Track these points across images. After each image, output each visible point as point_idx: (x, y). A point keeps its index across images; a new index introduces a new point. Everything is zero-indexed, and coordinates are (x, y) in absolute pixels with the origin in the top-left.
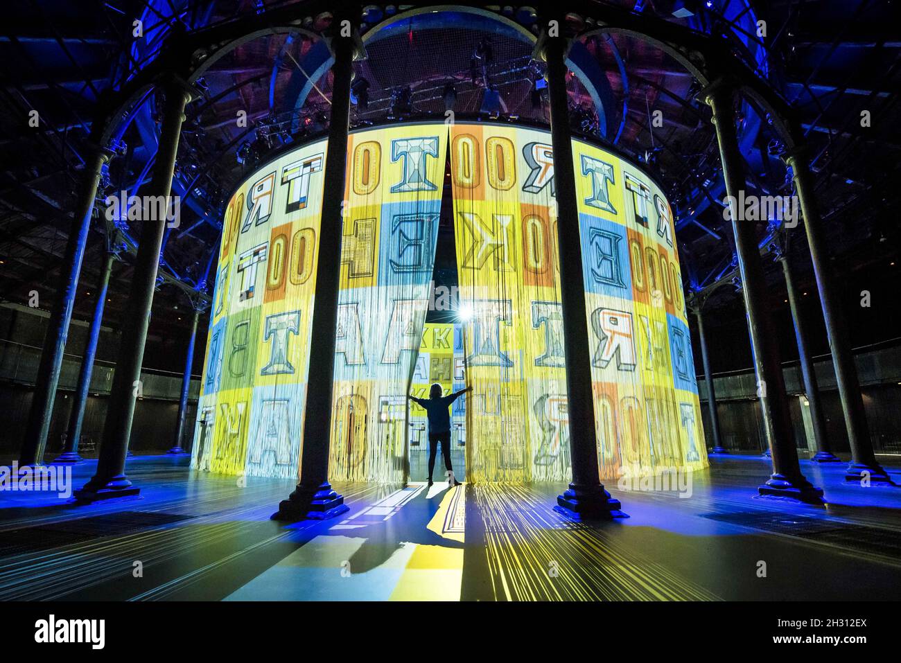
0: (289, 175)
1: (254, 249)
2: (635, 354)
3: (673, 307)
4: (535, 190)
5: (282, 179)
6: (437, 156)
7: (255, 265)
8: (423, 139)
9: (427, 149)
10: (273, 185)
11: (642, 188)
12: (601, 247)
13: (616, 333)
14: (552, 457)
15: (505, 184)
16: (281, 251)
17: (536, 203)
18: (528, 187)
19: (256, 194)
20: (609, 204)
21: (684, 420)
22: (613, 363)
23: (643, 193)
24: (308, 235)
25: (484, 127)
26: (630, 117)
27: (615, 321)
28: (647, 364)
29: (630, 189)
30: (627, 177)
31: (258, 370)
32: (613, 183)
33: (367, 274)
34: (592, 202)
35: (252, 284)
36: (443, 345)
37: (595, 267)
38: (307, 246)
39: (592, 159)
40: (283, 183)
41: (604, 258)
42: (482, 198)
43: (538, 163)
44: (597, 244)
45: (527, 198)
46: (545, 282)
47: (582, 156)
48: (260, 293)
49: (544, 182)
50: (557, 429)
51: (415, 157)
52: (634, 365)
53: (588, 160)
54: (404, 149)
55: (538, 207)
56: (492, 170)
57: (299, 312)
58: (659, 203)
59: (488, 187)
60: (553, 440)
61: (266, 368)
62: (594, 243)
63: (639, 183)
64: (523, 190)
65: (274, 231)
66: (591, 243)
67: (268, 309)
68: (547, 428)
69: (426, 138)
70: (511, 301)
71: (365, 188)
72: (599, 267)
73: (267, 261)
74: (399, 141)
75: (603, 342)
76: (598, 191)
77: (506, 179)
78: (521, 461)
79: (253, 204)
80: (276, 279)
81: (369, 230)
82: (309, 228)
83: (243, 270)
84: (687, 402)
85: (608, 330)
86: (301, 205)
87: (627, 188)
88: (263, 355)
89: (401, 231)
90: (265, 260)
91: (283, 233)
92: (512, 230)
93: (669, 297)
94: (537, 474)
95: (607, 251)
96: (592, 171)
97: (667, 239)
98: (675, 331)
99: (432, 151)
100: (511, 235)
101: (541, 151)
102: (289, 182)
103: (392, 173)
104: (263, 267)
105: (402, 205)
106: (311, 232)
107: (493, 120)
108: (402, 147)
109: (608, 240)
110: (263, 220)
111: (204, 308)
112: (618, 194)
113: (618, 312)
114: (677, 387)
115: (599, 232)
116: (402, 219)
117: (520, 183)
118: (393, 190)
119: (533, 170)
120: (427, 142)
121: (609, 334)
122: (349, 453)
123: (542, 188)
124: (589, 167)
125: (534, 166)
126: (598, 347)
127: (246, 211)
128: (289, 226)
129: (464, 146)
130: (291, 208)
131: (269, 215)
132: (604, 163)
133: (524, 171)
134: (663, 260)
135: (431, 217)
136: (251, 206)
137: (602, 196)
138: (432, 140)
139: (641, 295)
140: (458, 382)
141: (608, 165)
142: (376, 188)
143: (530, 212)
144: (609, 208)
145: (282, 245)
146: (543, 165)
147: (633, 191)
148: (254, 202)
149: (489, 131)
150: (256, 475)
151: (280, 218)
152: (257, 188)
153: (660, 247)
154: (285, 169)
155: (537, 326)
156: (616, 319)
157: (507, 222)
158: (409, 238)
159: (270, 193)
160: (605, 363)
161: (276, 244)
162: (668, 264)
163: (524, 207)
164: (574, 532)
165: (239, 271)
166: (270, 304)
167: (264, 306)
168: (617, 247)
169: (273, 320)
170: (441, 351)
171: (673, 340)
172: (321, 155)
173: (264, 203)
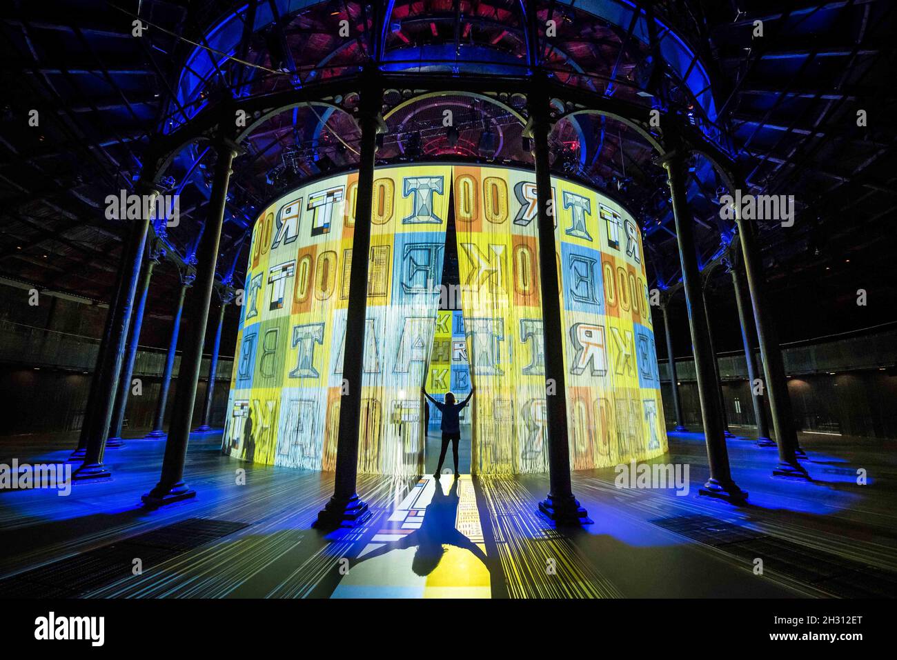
0: (315, 203)
1: (283, 265)
2: (606, 360)
3: (640, 317)
4: (524, 223)
5: (308, 205)
6: (442, 193)
7: (283, 280)
8: (431, 178)
9: (434, 187)
10: (300, 210)
11: (615, 216)
12: (579, 270)
13: (591, 344)
14: (536, 452)
15: (499, 218)
16: (307, 269)
17: (525, 234)
18: (519, 220)
19: (284, 215)
20: (586, 232)
21: (647, 415)
22: (588, 370)
23: (615, 220)
24: (331, 257)
25: (482, 168)
26: (607, 140)
27: (589, 334)
28: (616, 368)
29: (604, 218)
30: (602, 208)
31: (286, 374)
32: (590, 214)
33: (382, 294)
34: (572, 232)
35: (281, 296)
36: (443, 330)
37: (573, 288)
38: (330, 266)
39: (573, 194)
40: (308, 209)
41: (581, 280)
42: (480, 230)
43: (527, 199)
44: (575, 268)
45: (518, 230)
46: (531, 302)
47: (564, 192)
48: (288, 304)
49: (531, 216)
50: (541, 429)
51: (424, 193)
52: (605, 371)
53: (569, 196)
54: (414, 186)
55: (527, 237)
56: (488, 206)
57: (323, 324)
58: (629, 227)
59: (485, 222)
60: (537, 438)
61: (294, 372)
62: (573, 267)
63: (611, 211)
64: (514, 223)
65: (301, 250)
66: (571, 267)
67: (295, 320)
68: (532, 428)
69: (433, 178)
70: (503, 319)
71: (381, 219)
72: (577, 288)
73: (295, 277)
74: (410, 179)
75: (579, 352)
76: (576, 221)
77: (500, 214)
78: (510, 456)
79: (282, 224)
80: (302, 294)
81: (383, 256)
82: (331, 251)
83: (272, 282)
84: (650, 398)
85: (583, 342)
86: (325, 230)
87: (601, 217)
88: (291, 360)
89: (411, 258)
90: (293, 275)
91: (309, 253)
92: (504, 258)
93: (636, 308)
94: (523, 467)
95: (584, 274)
96: (572, 205)
97: (635, 257)
98: (641, 338)
99: (437, 188)
100: (503, 262)
101: (530, 189)
102: (314, 208)
103: (404, 207)
104: (291, 281)
105: (412, 235)
106: (333, 255)
107: (490, 163)
108: (413, 184)
109: (585, 264)
110: (291, 240)
111: (230, 299)
112: (594, 224)
113: (592, 326)
114: (641, 386)
115: (576, 258)
116: (412, 247)
117: (512, 217)
118: (404, 222)
119: (523, 206)
120: (434, 180)
121: (584, 345)
122: (366, 450)
123: (530, 221)
124: (569, 201)
125: (523, 202)
126: (575, 357)
127: (275, 230)
128: (314, 248)
129: (465, 186)
130: (316, 232)
131: (297, 236)
132: (582, 197)
133: (515, 207)
134: (631, 276)
135: (437, 247)
136: (280, 226)
137: (580, 226)
138: (438, 180)
139: (612, 310)
140: (456, 363)
141: (586, 198)
142: (390, 219)
143: (520, 242)
144: (586, 236)
145: (308, 263)
146: (531, 201)
147: (606, 220)
148: (283, 222)
149: (486, 172)
150: (285, 465)
151: (306, 240)
152: (285, 210)
153: (629, 266)
154: (311, 196)
155: (525, 340)
156: (591, 332)
157: (500, 250)
158: (419, 264)
159: (297, 216)
160: (581, 370)
161: (303, 262)
162: (635, 280)
163: (514, 238)
164: (550, 542)
165: (269, 283)
166: (297, 315)
167: (292, 316)
168: (592, 270)
169: (300, 330)
170: (441, 335)
171: (638, 346)
172: (343, 187)
173: (292, 224)
